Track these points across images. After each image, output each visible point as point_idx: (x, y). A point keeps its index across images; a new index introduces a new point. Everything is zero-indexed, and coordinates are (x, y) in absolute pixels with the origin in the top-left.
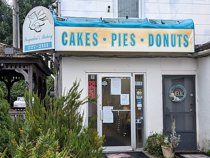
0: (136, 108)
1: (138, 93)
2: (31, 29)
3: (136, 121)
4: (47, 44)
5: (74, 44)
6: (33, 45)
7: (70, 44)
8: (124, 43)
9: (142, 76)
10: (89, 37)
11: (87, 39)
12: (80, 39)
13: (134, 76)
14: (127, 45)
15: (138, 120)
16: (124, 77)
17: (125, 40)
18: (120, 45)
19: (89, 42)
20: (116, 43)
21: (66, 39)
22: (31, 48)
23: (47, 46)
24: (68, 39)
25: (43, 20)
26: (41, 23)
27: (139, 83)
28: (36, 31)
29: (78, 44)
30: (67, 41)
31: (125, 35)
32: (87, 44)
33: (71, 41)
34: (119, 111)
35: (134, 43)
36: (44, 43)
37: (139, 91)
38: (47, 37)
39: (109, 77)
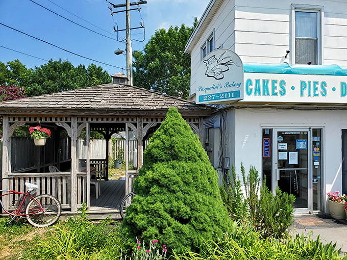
0: (314, 166)
1: (315, 149)
2: (208, 76)
3: (313, 181)
4: (233, 93)
5: (260, 94)
6: (211, 95)
7: (255, 94)
8: (314, 92)
9: (321, 130)
10: (276, 85)
11: (274, 88)
12: (265, 87)
13: (312, 130)
14: (317, 95)
15: (315, 180)
16: (301, 132)
17: (315, 89)
18: (309, 95)
19: (276, 91)
20: (306, 92)
21: (250, 87)
22: (208, 98)
23: (233, 96)
24: (253, 87)
25: (226, 65)
26: (224, 68)
27: (316, 139)
28: (216, 78)
29: (264, 94)
30: (251, 90)
31: (316, 83)
32: (274, 94)
33: (256, 90)
34: (297, 170)
35: (325, 93)
36: (227, 93)
37: (317, 147)
38: (233, 85)
39: (284, 132)
